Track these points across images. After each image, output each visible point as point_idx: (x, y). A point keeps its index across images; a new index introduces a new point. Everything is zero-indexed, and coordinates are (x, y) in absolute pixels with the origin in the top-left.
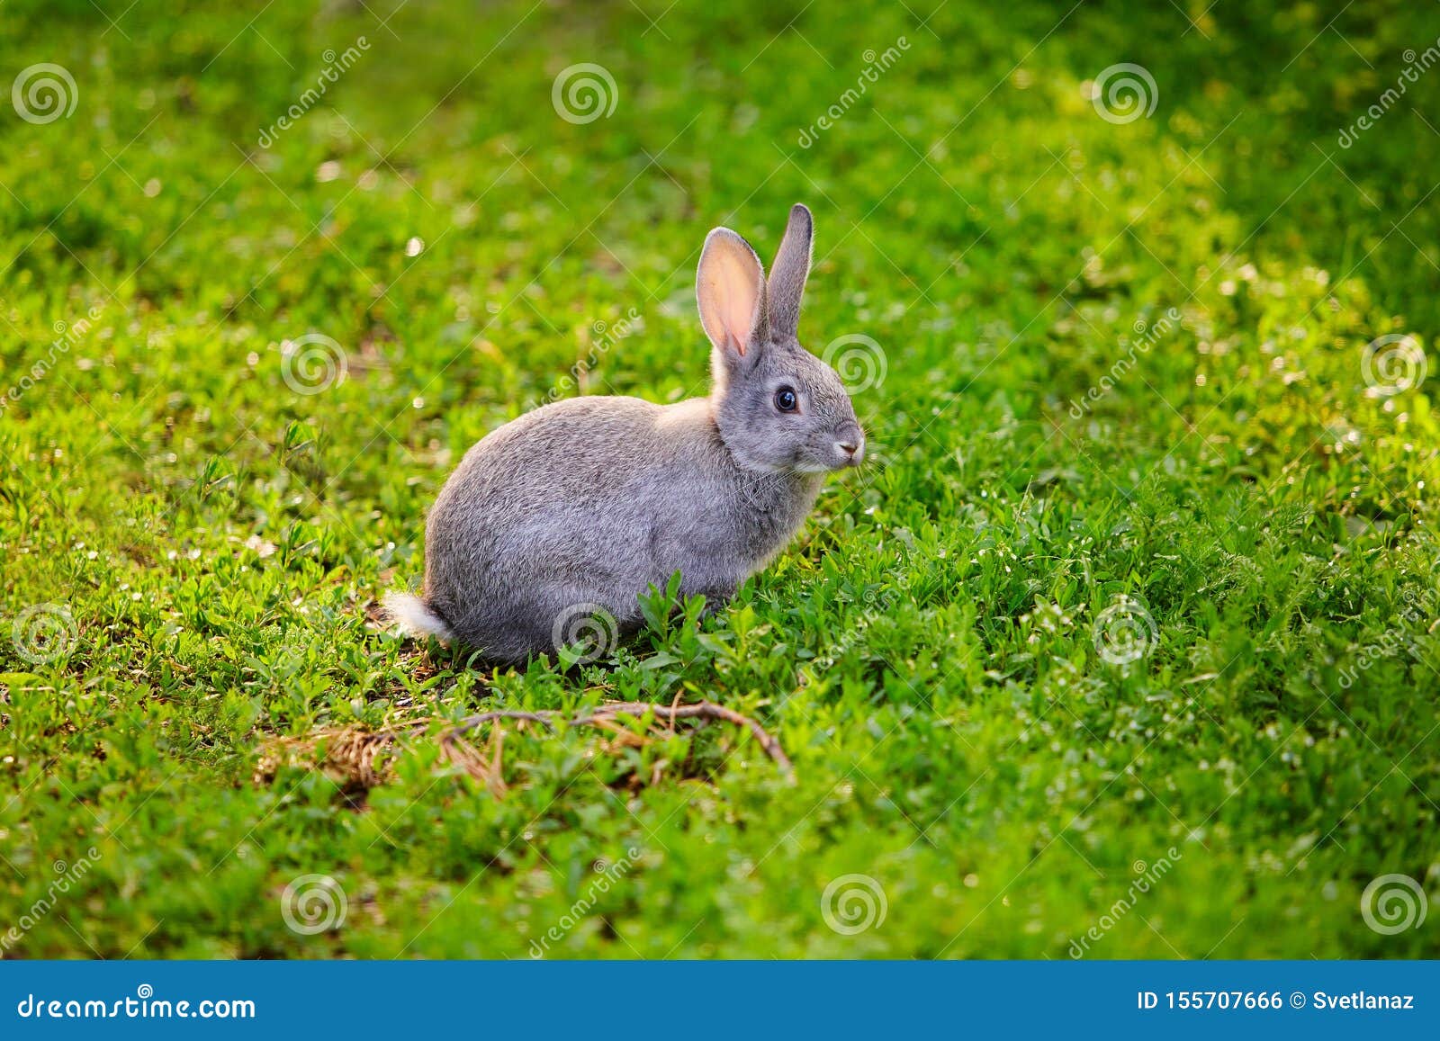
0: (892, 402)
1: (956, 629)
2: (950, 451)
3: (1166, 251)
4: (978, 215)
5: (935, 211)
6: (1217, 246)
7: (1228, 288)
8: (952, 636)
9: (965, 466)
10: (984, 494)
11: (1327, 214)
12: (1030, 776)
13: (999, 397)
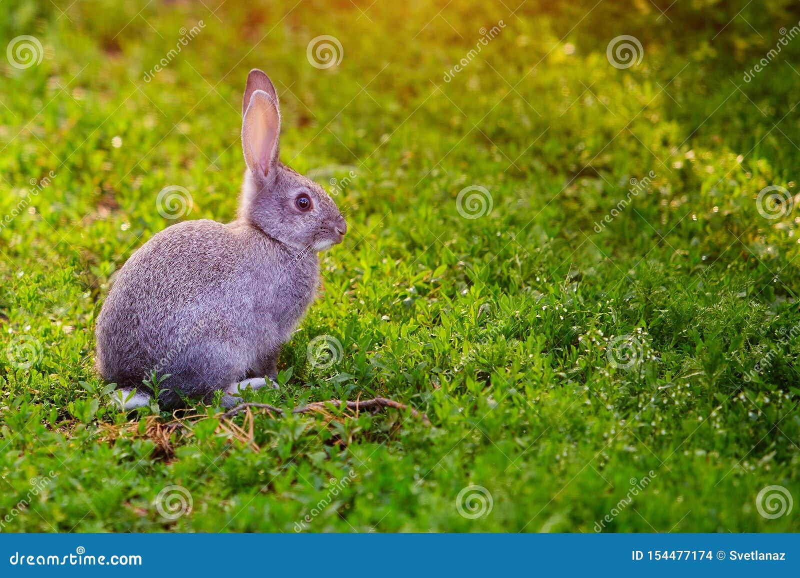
0: (468, 230)
1: (533, 352)
2: (512, 256)
3: (632, 146)
4: (505, 124)
5: (475, 123)
6: (665, 143)
7: (678, 165)
8: (531, 356)
9: (522, 266)
10: (538, 279)
11: (738, 123)
12: (592, 427)
13: (537, 228)
